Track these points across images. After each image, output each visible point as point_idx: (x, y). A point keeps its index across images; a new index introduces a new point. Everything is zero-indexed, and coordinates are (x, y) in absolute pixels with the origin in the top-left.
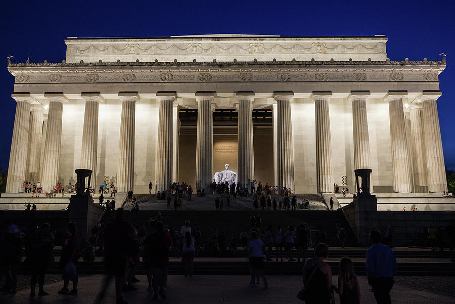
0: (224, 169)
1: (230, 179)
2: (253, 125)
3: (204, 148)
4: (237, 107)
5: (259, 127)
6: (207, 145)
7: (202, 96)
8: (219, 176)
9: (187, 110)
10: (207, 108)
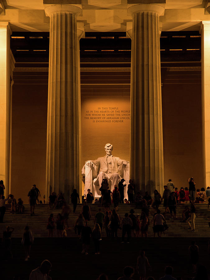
0: (103, 153)
1: (115, 173)
2: (162, 65)
3: (63, 113)
4: (130, 27)
5: (172, 69)
6: (69, 106)
7: (58, 6)
8: (92, 168)
9: (27, 34)
10: (69, 31)
